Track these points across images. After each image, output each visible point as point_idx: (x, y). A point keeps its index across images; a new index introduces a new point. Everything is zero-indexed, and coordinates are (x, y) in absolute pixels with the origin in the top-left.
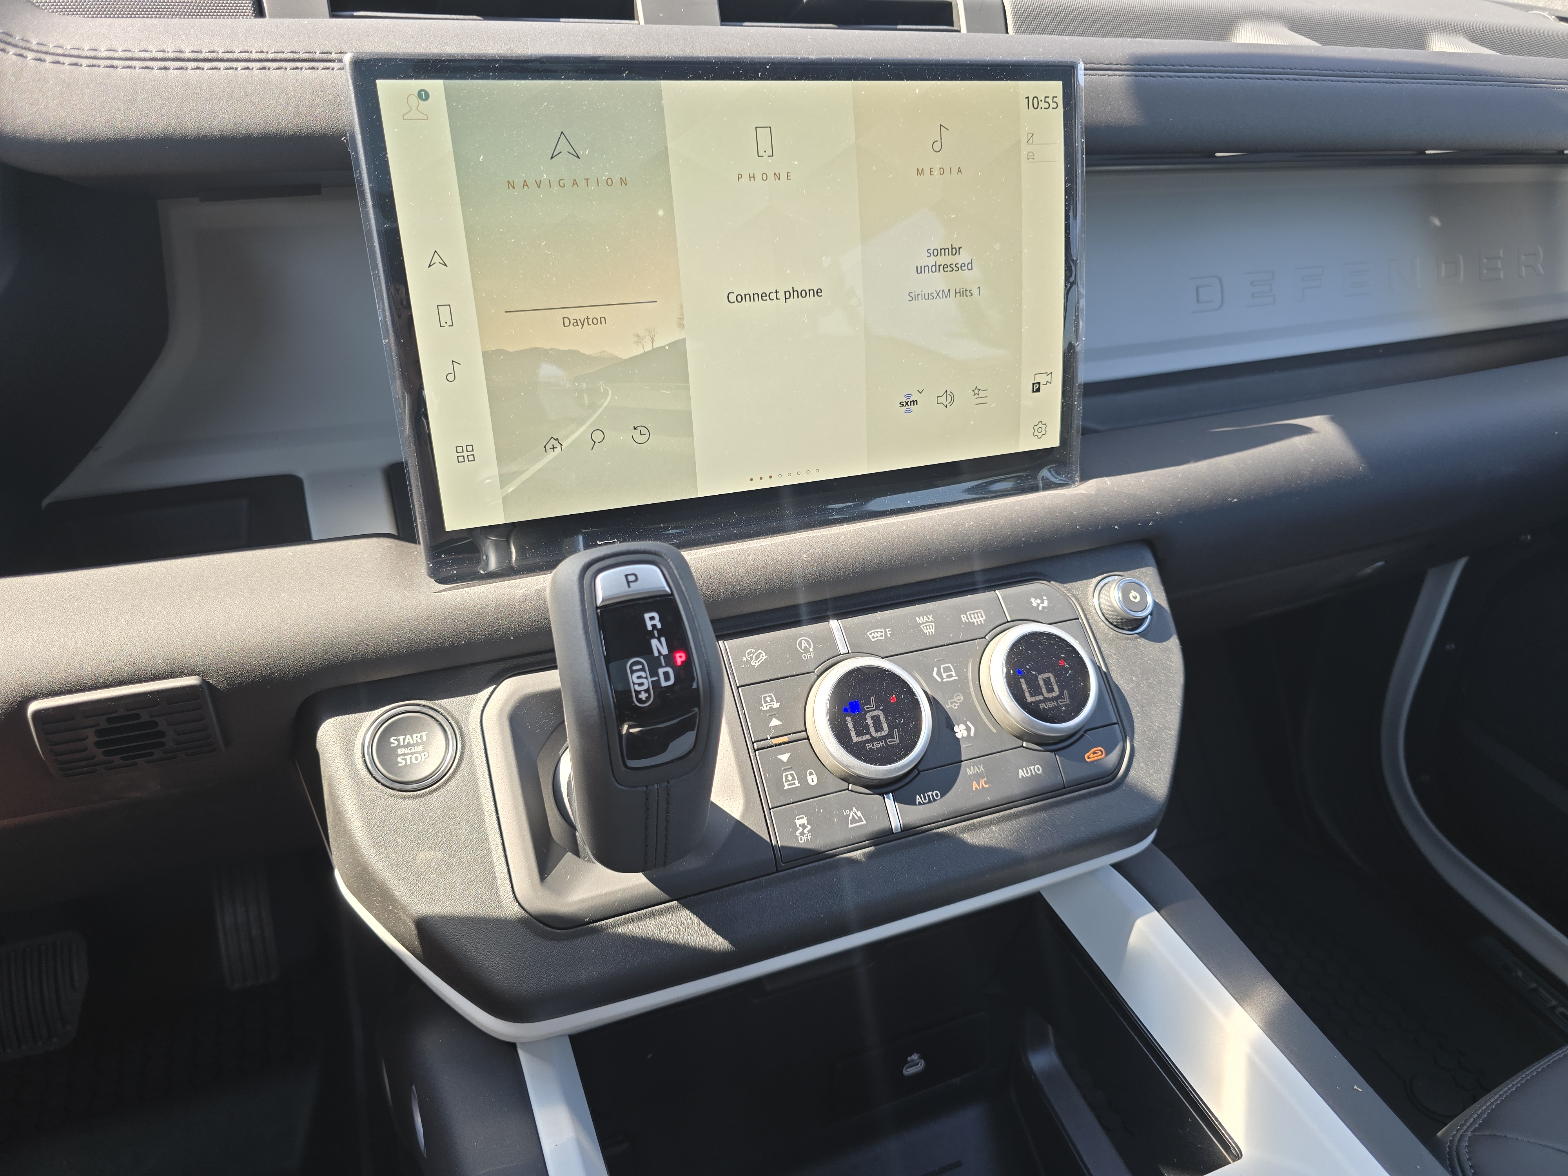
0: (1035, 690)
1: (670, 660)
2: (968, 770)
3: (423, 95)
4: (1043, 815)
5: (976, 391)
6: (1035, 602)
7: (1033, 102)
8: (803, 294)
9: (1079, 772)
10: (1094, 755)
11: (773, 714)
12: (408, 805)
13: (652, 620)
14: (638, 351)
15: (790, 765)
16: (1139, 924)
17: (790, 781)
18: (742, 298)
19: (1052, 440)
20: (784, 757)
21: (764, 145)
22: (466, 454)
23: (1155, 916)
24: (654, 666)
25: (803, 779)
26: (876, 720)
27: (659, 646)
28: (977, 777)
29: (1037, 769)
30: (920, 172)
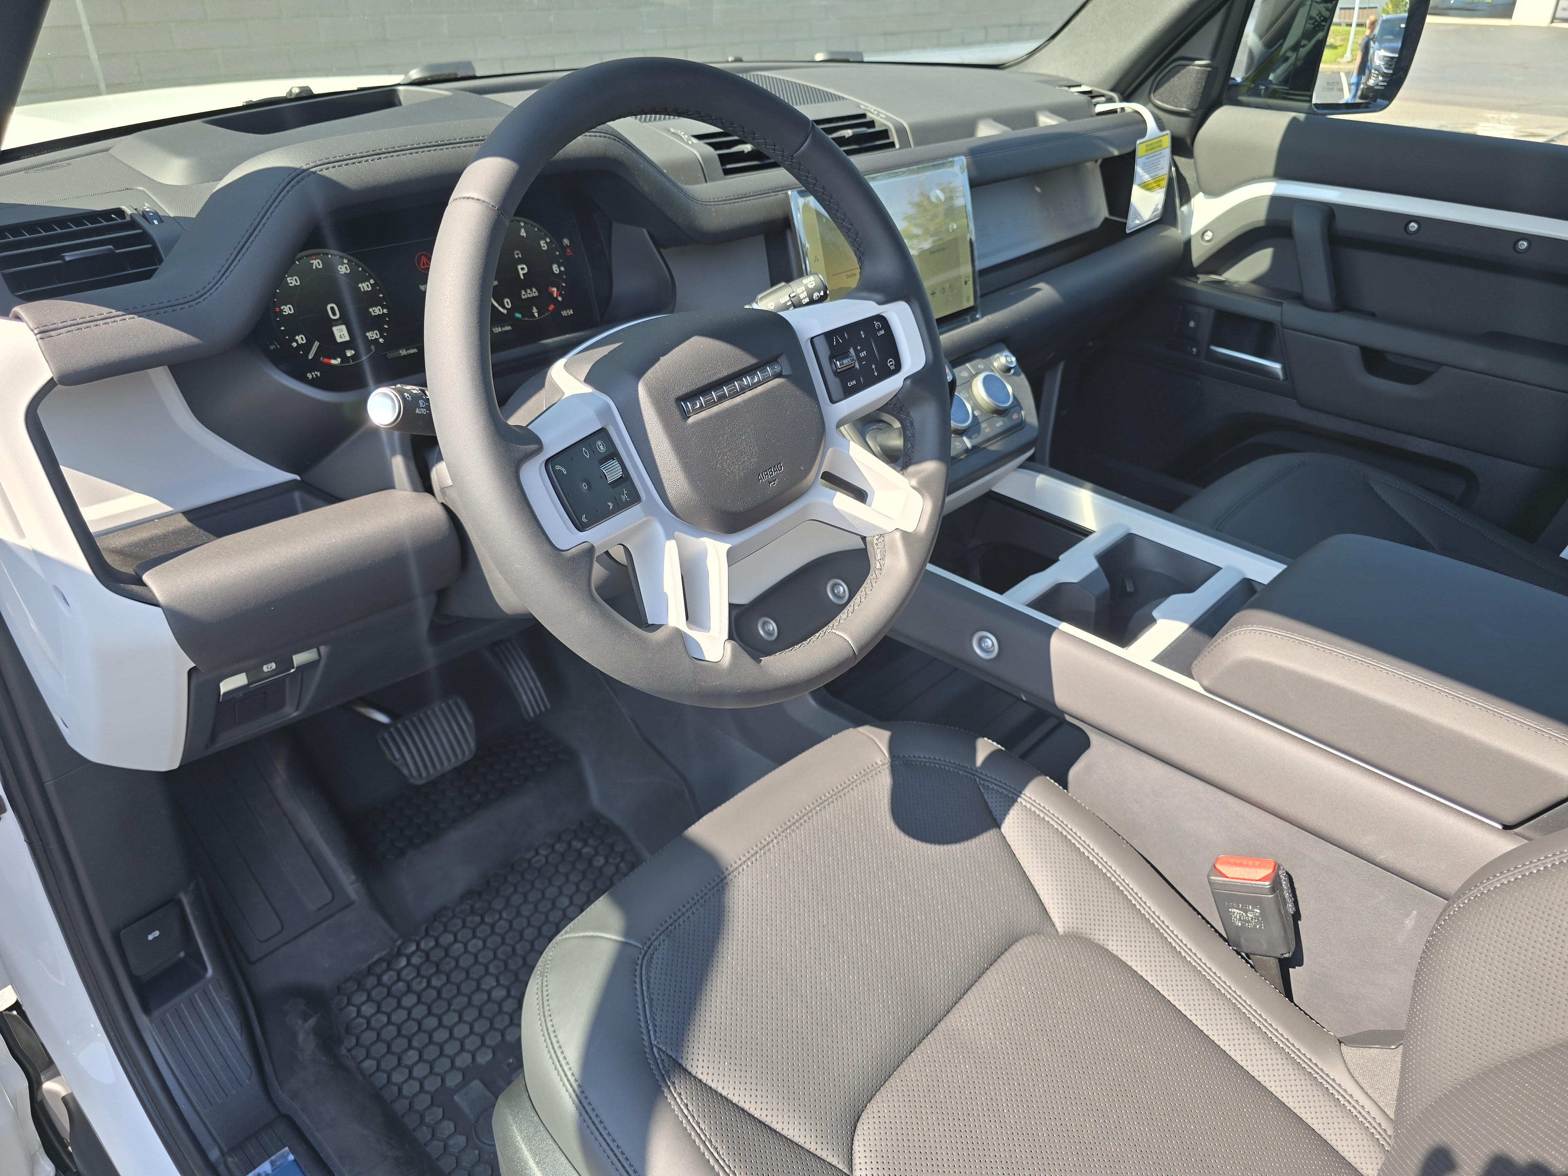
4: (1007, 439)
5: (950, 287)
6: (984, 364)
9: (1013, 422)
10: (1017, 415)
19: (971, 303)
28: (986, 428)
29: (1001, 423)
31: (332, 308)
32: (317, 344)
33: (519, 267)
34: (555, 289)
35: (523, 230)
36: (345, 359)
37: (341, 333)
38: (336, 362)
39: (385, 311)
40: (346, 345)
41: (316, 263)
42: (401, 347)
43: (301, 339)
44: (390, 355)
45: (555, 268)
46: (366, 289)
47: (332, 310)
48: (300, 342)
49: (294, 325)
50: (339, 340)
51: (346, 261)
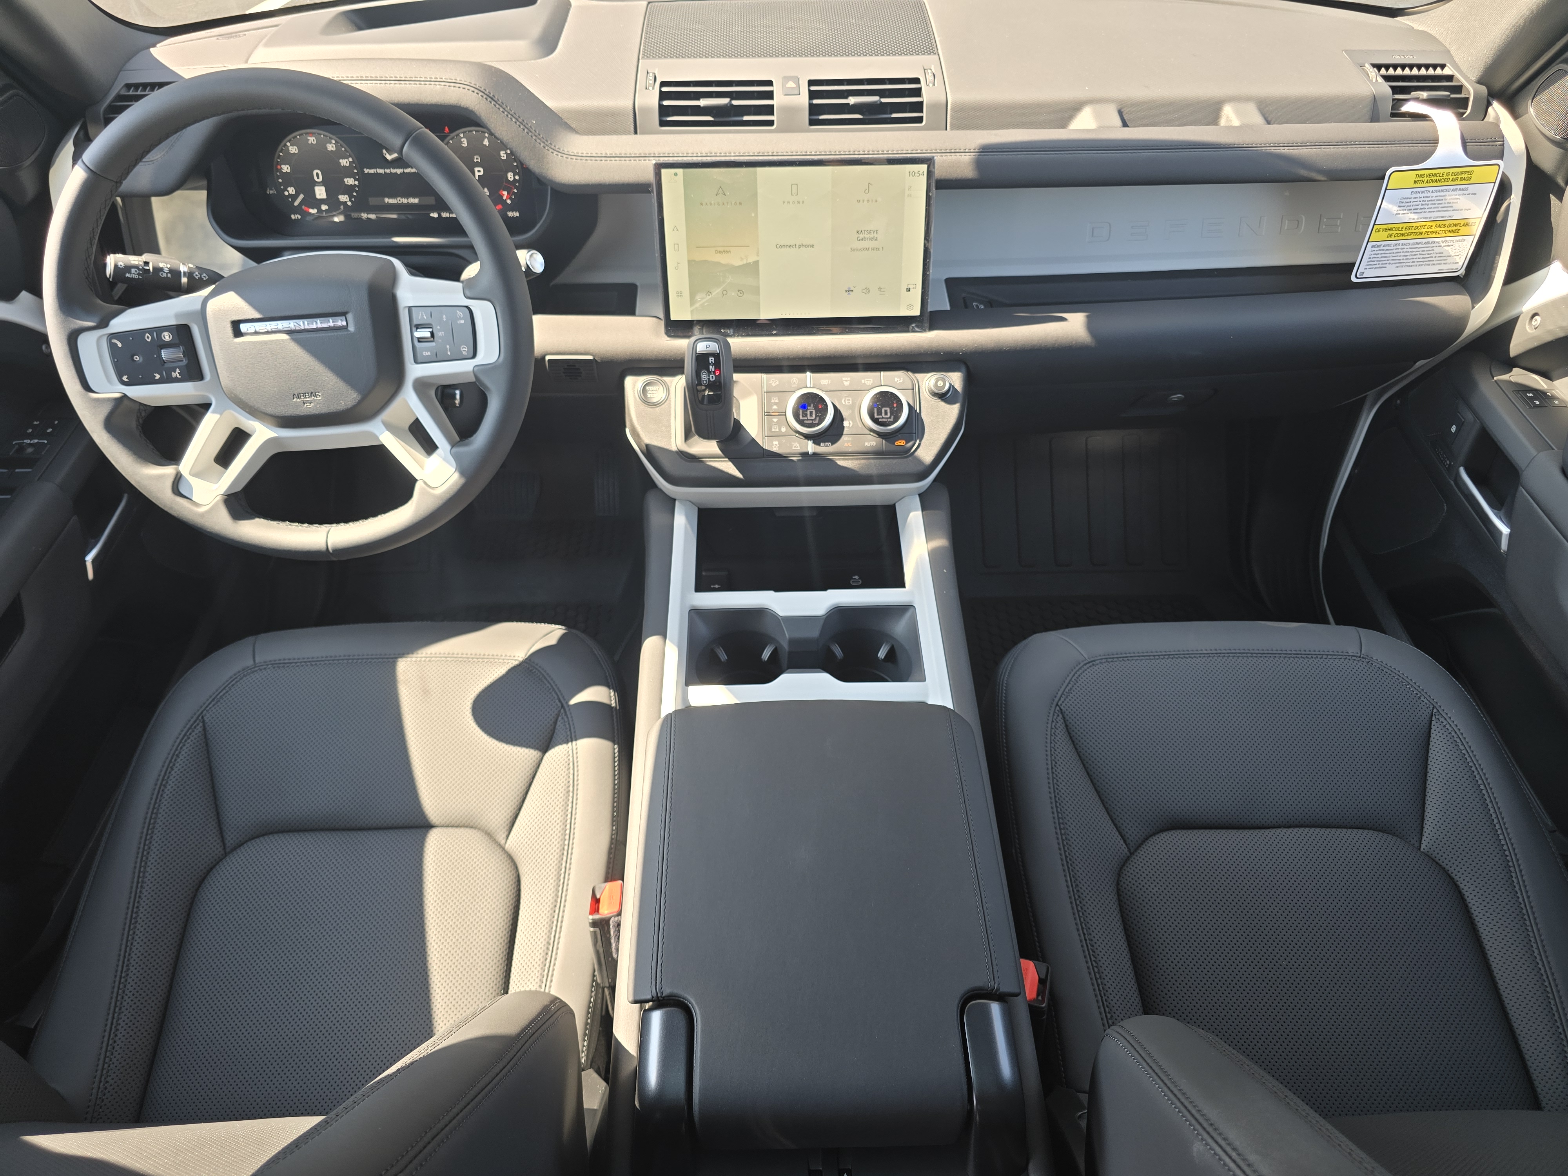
0: (880, 413)
1: (714, 373)
2: (844, 438)
3: (676, 174)
4: (872, 461)
5: (880, 289)
6: (896, 379)
7: (912, 174)
8: (806, 246)
9: (891, 447)
10: (900, 443)
11: (776, 404)
12: (649, 410)
13: (712, 360)
14: (741, 263)
15: (777, 423)
16: (912, 514)
17: (775, 429)
18: (781, 246)
19: (917, 312)
20: (775, 420)
21: (794, 190)
22: (679, 294)
23: (920, 513)
24: (709, 372)
25: (780, 429)
26: (811, 413)
27: (712, 368)
28: (848, 442)
29: (874, 444)
30: (859, 201)
31: (317, 174)
32: (301, 196)
33: (476, 169)
34: (505, 193)
35: (486, 140)
36: (320, 210)
37: (320, 192)
38: (314, 211)
39: (357, 183)
40: (322, 201)
41: (312, 140)
42: (364, 211)
43: (291, 190)
44: (354, 215)
45: (510, 176)
46: (345, 164)
47: (317, 175)
48: (291, 192)
49: (289, 179)
50: (318, 197)
51: (333, 141)
